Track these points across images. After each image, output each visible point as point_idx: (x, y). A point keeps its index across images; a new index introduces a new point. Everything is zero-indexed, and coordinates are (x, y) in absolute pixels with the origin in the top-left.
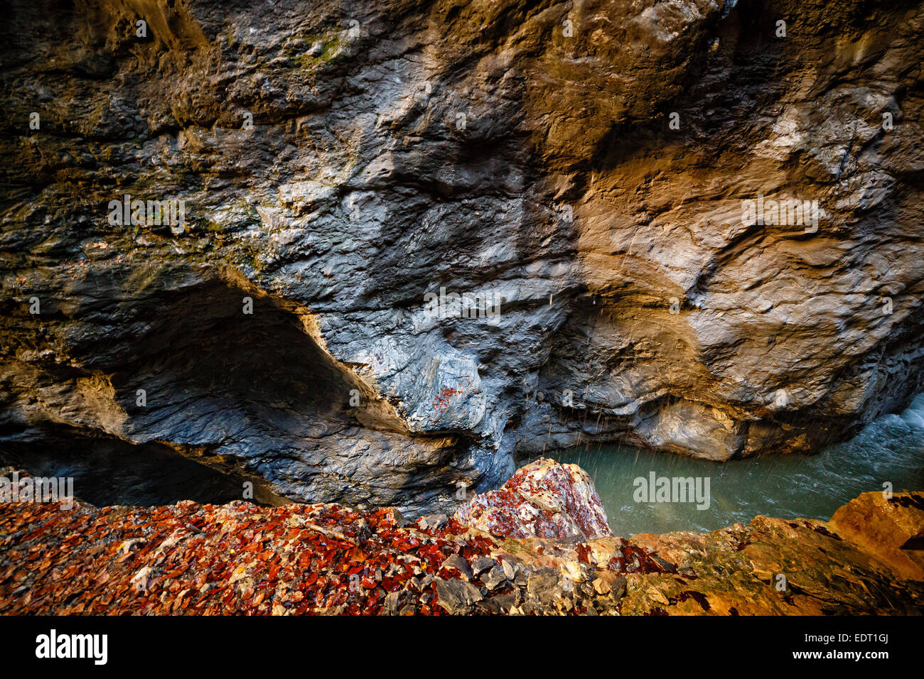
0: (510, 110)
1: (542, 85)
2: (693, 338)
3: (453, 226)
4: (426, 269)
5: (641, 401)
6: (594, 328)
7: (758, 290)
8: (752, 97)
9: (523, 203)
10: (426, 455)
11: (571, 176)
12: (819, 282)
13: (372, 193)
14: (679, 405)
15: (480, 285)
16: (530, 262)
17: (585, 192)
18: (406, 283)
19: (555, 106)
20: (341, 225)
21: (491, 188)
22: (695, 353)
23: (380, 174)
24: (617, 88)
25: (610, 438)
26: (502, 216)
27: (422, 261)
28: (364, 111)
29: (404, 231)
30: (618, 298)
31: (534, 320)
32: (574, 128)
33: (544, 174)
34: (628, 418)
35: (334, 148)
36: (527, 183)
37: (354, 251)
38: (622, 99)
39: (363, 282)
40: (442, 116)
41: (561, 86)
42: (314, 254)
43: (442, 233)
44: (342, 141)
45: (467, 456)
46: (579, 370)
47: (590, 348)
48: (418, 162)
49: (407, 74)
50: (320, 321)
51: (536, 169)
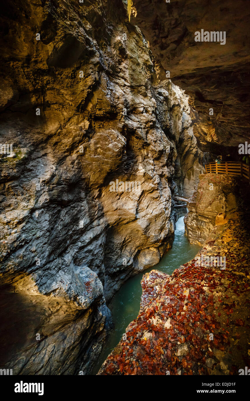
0: (79, 172)
1: (86, 164)
2: (141, 228)
3: (70, 216)
4: (66, 235)
5: (133, 257)
6: (113, 238)
7: (148, 208)
8: (132, 162)
9: (87, 202)
10: (85, 324)
11: (98, 190)
12: (158, 201)
13: (42, 209)
14: (141, 253)
15: (82, 236)
16: (93, 221)
17: (102, 194)
18: (61, 244)
19: (91, 170)
20: (34, 226)
21: (77, 199)
22: (142, 232)
23: (45, 201)
24: (107, 163)
25: (129, 276)
26: (83, 208)
27: (64, 232)
28: (34, 177)
29: (55, 222)
30: (118, 224)
31: (99, 242)
32: (97, 175)
33: (90, 191)
34: (132, 265)
35: (24, 194)
36: (86, 195)
37: (41, 236)
38: (109, 166)
39: (47, 249)
40: (61, 176)
41: (92, 164)
42: (26, 243)
43: (67, 219)
44: (27, 190)
45: (98, 313)
46: (113, 256)
47: (114, 246)
48: (56, 194)
49: (45, 163)
50: (33, 277)
51: (88, 190)
